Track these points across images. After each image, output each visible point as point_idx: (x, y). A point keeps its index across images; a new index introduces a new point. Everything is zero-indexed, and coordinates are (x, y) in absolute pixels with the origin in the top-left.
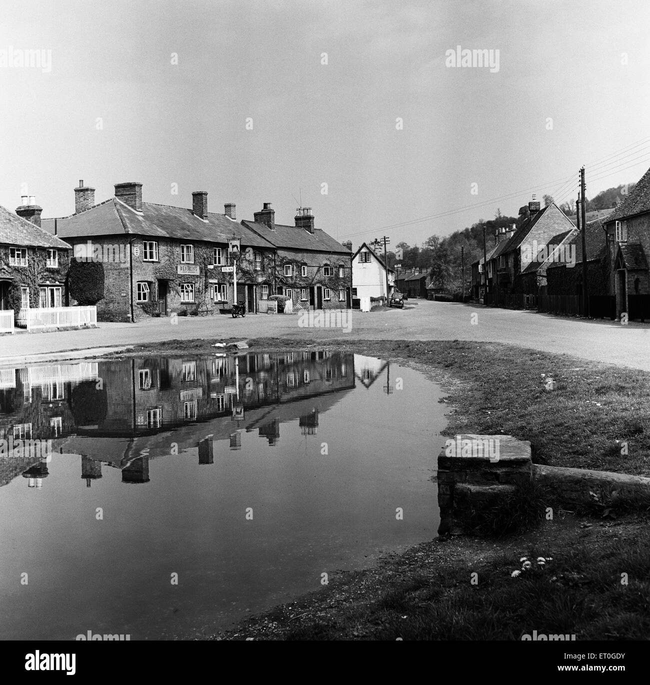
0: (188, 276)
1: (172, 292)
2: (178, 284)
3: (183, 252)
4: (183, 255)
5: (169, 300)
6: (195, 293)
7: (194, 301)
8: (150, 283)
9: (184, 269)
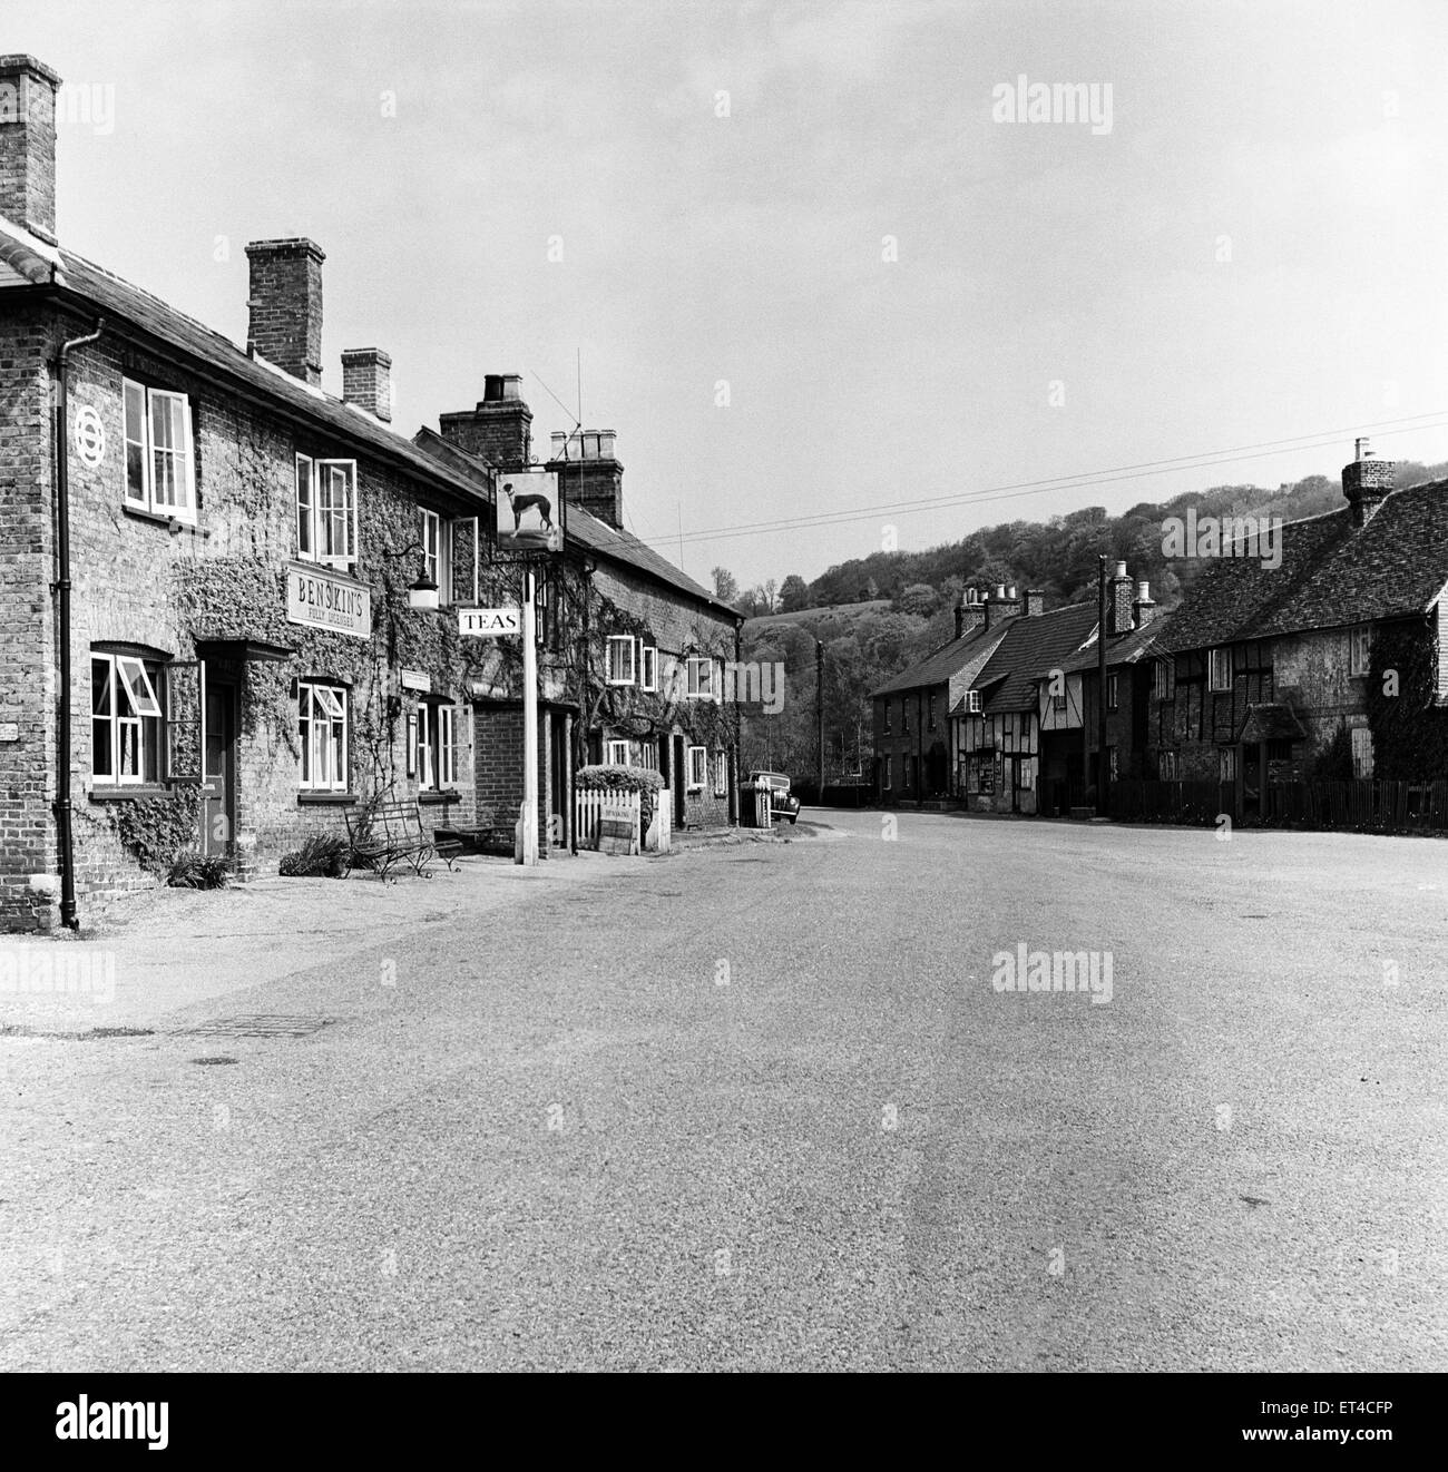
0: (329, 642)
1: (261, 728)
2: (288, 683)
3: (304, 497)
4: (304, 514)
5: (247, 774)
6: (351, 740)
7: (343, 785)
8: (158, 662)
9: (314, 596)
